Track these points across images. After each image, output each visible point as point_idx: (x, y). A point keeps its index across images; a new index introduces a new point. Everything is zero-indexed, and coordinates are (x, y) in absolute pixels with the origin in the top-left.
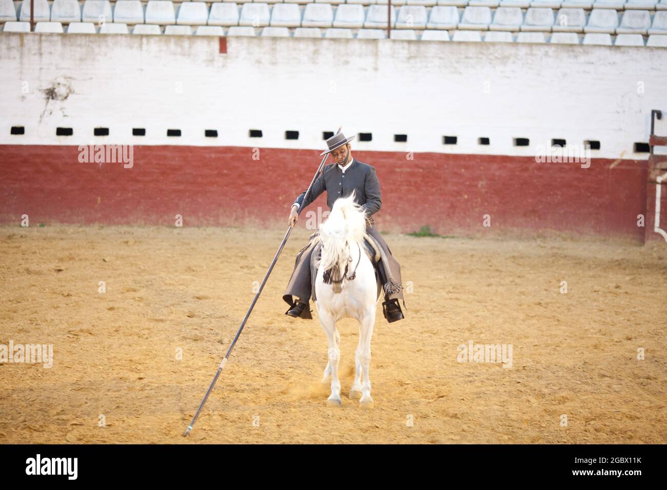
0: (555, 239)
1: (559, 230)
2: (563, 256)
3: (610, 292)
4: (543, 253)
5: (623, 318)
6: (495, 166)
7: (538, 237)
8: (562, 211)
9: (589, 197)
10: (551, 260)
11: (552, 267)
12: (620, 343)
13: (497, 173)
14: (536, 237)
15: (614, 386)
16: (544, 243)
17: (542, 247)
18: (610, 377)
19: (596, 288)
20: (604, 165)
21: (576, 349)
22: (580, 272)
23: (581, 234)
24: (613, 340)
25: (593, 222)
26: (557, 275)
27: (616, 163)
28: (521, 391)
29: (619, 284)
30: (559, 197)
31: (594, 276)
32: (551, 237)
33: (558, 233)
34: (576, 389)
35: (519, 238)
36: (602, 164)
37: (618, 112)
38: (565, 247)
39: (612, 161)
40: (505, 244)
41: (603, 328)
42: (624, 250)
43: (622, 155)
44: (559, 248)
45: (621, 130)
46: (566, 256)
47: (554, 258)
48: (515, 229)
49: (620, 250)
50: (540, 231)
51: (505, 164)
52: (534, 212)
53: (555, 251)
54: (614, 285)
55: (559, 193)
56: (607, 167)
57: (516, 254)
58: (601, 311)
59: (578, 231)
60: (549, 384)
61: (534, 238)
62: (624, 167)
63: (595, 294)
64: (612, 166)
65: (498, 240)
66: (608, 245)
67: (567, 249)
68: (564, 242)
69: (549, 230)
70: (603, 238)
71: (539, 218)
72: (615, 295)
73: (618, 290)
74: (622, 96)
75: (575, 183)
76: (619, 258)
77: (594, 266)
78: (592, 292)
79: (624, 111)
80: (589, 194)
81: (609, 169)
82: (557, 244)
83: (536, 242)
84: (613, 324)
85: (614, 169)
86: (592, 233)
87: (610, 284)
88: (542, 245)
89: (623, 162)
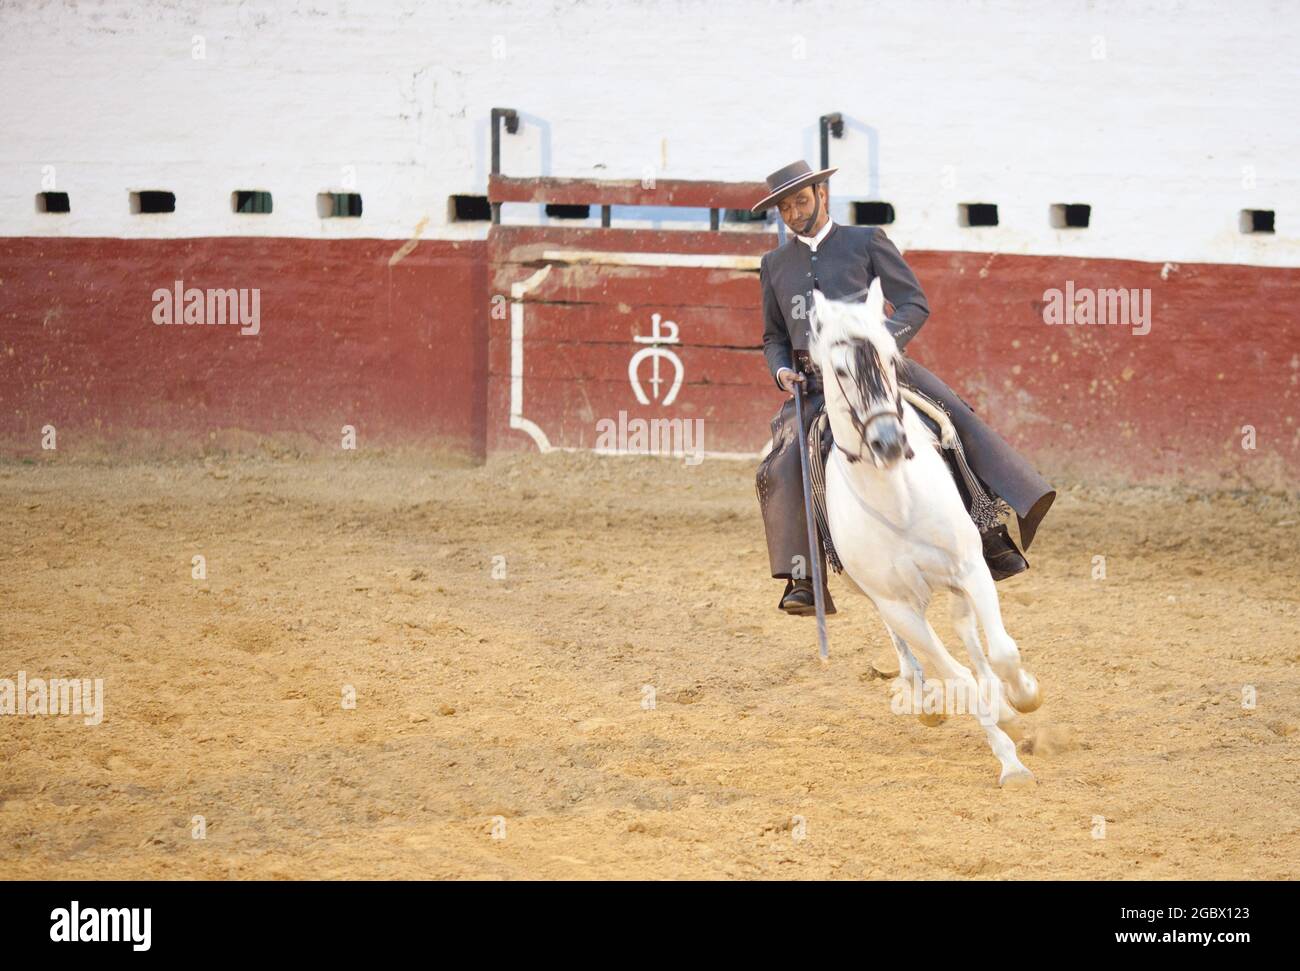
0: (253, 456)
1: (263, 431)
2: (273, 500)
3: (400, 591)
4: (222, 495)
5: (432, 659)
6: (86, 267)
7: (207, 453)
8: (267, 383)
9: (338, 342)
10: (240, 511)
11: (245, 530)
12: (423, 724)
13: (92, 287)
14: (201, 453)
16: (223, 467)
17: (218, 479)
19: (364, 581)
20: (373, 256)
21: (312, 745)
22: (320, 540)
23: (320, 439)
24: (408, 717)
25: (350, 408)
26: (257, 553)
27: (404, 251)
28: (164, 866)
29: (421, 569)
30: (259, 344)
31: (355, 551)
32: (241, 452)
33: (259, 441)
34: (308, 852)
35: (158, 457)
36: (369, 254)
37: (407, 117)
38: (278, 475)
39: (396, 245)
40: (119, 473)
41: (380, 685)
42: (435, 477)
43: (420, 228)
44: (262, 480)
45: (413, 163)
46: (282, 501)
47: (250, 506)
48: (146, 434)
49: (423, 479)
50: (213, 435)
51: (111, 262)
52: (194, 385)
53: (253, 487)
54: (408, 571)
56: (381, 261)
57: (146, 501)
58: (375, 641)
59: (311, 433)
61: (195, 456)
62: (424, 261)
63: (358, 596)
64: (395, 259)
65: (100, 463)
66: (390, 466)
67: (283, 481)
68: (276, 464)
69: (235, 432)
70: (378, 450)
71: (208, 403)
72: (412, 598)
73: (419, 585)
74: (415, 76)
75: (300, 306)
76: (421, 498)
77: (354, 524)
78: (350, 593)
79: (420, 114)
80: (337, 335)
81: (386, 267)
82: (257, 470)
83: (202, 466)
84: (406, 674)
85: (399, 267)
87: (397, 570)
88: (218, 474)
89: (424, 247)
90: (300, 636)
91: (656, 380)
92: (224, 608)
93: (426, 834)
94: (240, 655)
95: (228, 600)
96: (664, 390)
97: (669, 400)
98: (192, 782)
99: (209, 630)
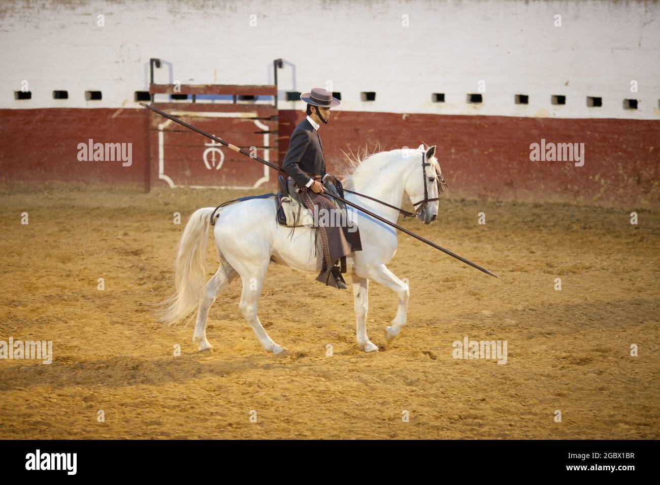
0: (62, 190)
1: (66, 180)
2: (70, 206)
3: (119, 240)
4: (51, 205)
7: (45, 189)
8: (67, 162)
10: (58, 211)
11: (60, 217)
14: (43, 189)
15: (126, 332)
16: (51, 195)
17: (49, 199)
18: (122, 323)
19: (104, 236)
20: (106, 115)
22: (88, 221)
23: (88, 183)
25: (98, 172)
27: (118, 112)
29: (127, 231)
30: (64, 148)
31: (101, 225)
32: (58, 189)
33: (64, 185)
34: (88, 337)
35: (27, 191)
36: (105, 114)
37: (118, 62)
38: (72, 197)
39: (115, 110)
40: (12, 197)
42: (131, 197)
43: (124, 103)
44: (66, 199)
45: (121, 79)
46: (73, 207)
47: (61, 209)
48: (22, 182)
49: (127, 198)
50: (47, 183)
51: (8, 118)
52: (40, 164)
53: (63, 202)
54: (122, 232)
55: (64, 144)
56: (109, 117)
58: (111, 259)
59: (84, 181)
60: (61, 334)
61: (40, 191)
62: (125, 116)
63: (103, 242)
64: (115, 115)
65: (5, 193)
66: (114, 193)
67: (74, 199)
68: (71, 193)
69: (56, 181)
70: (109, 187)
71: (45, 171)
73: (126, 237)
74: (121, 46)
75: (79, 133)
76: (127, 205)
78: (101, 241)
79: (123, 61)
81: (111, 119)
82: (64, 195)
83: (43, 194)
85: (116, 119)
86: (98, 183)
87: (118, 232)
88: (49, 197)
89: (125, 111)
90: (82, 257)
91: (214, 160)
92: (53, 247)
93: (132, 330)
94: (60, 265)
95: (54, 244)
96: (217, 163)
97: (219, 167)
98: (43, 312)
99: (48, 255)
